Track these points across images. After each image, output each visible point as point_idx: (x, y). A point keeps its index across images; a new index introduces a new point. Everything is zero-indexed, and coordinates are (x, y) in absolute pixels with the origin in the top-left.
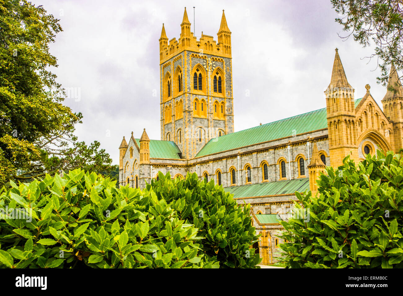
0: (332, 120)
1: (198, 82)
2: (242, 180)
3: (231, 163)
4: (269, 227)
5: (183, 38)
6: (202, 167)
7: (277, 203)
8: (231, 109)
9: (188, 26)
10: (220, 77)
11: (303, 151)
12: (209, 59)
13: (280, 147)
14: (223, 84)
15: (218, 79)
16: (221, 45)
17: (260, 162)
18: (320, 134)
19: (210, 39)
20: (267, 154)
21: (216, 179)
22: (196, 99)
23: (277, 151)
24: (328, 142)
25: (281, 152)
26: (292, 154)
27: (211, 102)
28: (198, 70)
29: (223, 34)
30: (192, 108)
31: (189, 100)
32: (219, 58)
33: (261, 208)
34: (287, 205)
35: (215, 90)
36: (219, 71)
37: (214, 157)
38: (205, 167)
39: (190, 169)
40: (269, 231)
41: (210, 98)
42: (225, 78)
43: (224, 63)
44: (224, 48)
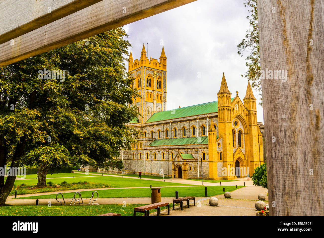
0: (220, 108)
1: (149, 83)
2: (172, 136)
3: (166, 127)
4: (187, 160)
5: (142, 59)
6: (150, 128)
7: (191, 148)
8: (165, 98)
9: (145, 53)
10: (160, 81)
11: (205, 123)
12: (155, 71)
13: (193, 120)
14: (162, 84)
15: (159, 82)
16: (161, 64)
17: (181, 127)
18: (214, 115)
19: (156, 61)
20: (186, 123)
21: (157, 134)
22: (148, 92)
23: (191, 122)
24: (217, 119)
25: (193, 123)
26: (199, 124)
27: (155, 94)
28: (149, 77)
29: (163, 58)
30: (146, 96)
31: (144, 92)
32: (160, 71)
33: (183, 151)
34: (196, 150)
35: (157, 88)
36: (160, 77)
37: (157, 123)
38: (151, 128)
39: (143, 129)
40: (187, 162)
41: (155, 92)
42: (163, 81)
43: (163, 74)
44: (163, 66)
